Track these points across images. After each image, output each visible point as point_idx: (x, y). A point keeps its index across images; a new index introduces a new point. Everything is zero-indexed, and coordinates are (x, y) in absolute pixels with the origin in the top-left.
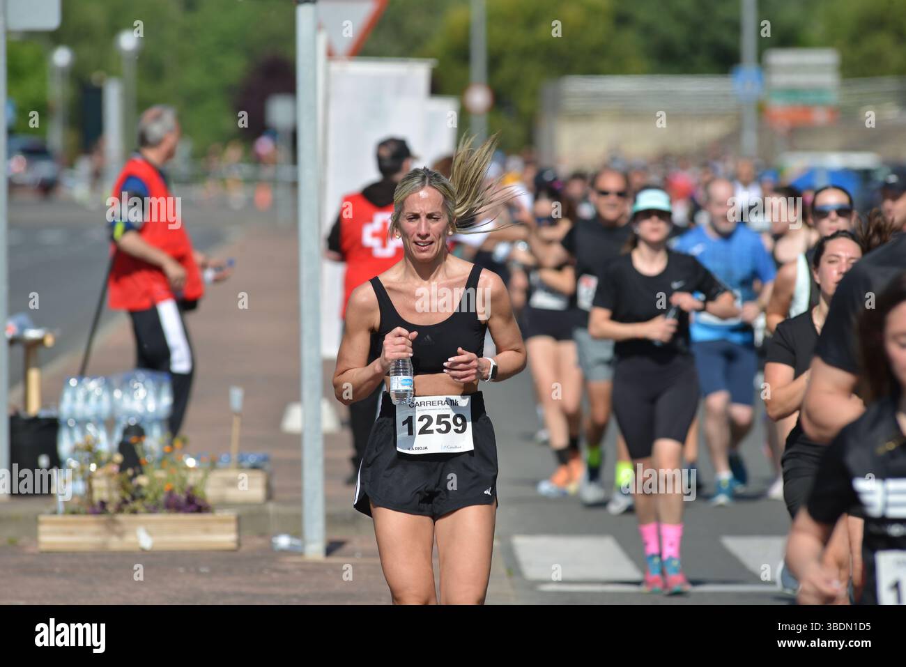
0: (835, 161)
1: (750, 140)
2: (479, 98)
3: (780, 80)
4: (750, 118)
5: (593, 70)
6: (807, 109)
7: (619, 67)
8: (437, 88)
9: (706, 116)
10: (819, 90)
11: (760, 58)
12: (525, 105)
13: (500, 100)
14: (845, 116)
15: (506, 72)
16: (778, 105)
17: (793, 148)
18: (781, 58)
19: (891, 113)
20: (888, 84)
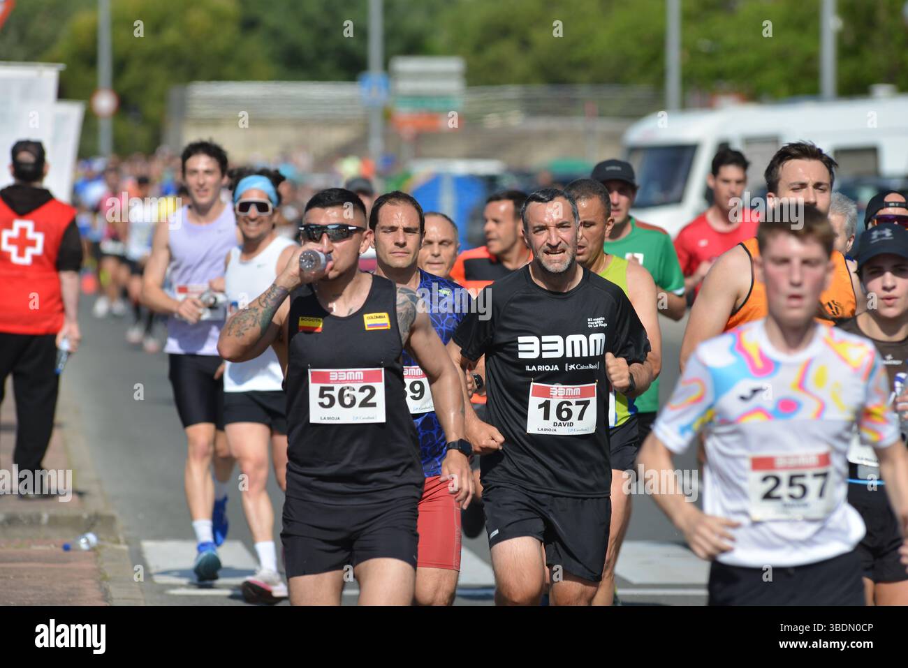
0: (461, 167)
1: (376, 145)
2: (105, 102)
3: (405, 86)
4: (377, 124)
5: (218, 76)
6: (433, 116)
7: (245, 73)
8: (64, 93)
9: (330, 122)
10: (443, 97)
11: (386, 66)
12: (151, 110)
13: (124, 105)
14: (470, 122)
15: (133, 75)
16: (404, 112)
17: (419, 156)
18: (406, 65)
19: (516, 120)
20: (513, 91)
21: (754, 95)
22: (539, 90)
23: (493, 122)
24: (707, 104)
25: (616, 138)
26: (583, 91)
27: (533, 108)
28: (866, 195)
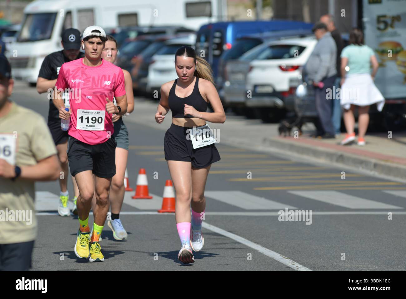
28: (133, 35)
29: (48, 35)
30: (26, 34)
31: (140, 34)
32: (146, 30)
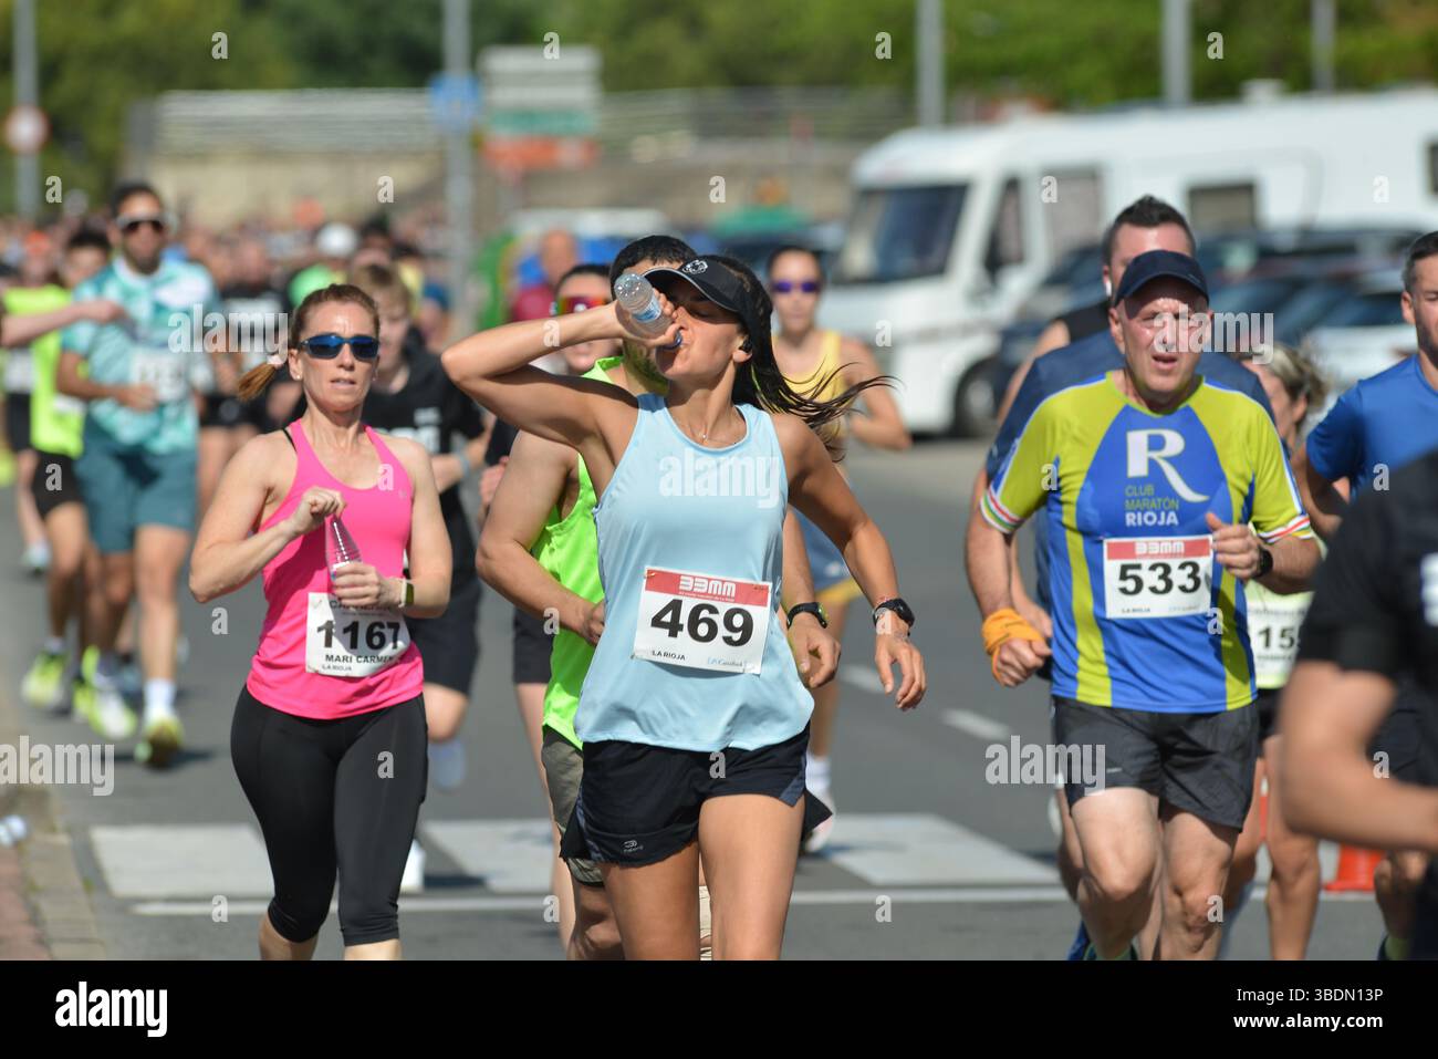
1: (459, 193)
2: (26, 129)
3: (504, 96)
4: (459, 158)
6: (549, 142)
7: (248, 79)
9: (386, 155)
10: (566, 112)
11: (474, 65)
12: (101, 138)
13: (58, 132)
14: (608, 153)
15: (70, 86)
16: (504, 138)
17: (529, 205)
18: (505, 62)
19: (681, 147)
20: (675, 102)
21: (1061, 99)
22: (718, 98)
23: (647, 150)
24: (986, 115)
25: (840, 173)
26: (788, 98)
27: (709, 128)
28: (1239, 260)
29: (934, 260)
30: (860, 256)
31: (1267, 254)
32: (1286, 242)
